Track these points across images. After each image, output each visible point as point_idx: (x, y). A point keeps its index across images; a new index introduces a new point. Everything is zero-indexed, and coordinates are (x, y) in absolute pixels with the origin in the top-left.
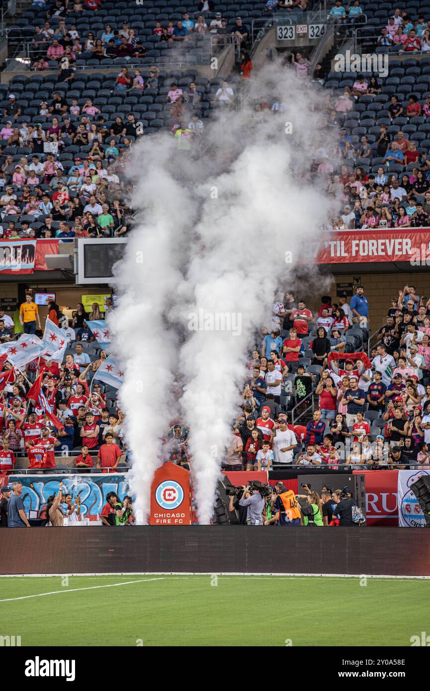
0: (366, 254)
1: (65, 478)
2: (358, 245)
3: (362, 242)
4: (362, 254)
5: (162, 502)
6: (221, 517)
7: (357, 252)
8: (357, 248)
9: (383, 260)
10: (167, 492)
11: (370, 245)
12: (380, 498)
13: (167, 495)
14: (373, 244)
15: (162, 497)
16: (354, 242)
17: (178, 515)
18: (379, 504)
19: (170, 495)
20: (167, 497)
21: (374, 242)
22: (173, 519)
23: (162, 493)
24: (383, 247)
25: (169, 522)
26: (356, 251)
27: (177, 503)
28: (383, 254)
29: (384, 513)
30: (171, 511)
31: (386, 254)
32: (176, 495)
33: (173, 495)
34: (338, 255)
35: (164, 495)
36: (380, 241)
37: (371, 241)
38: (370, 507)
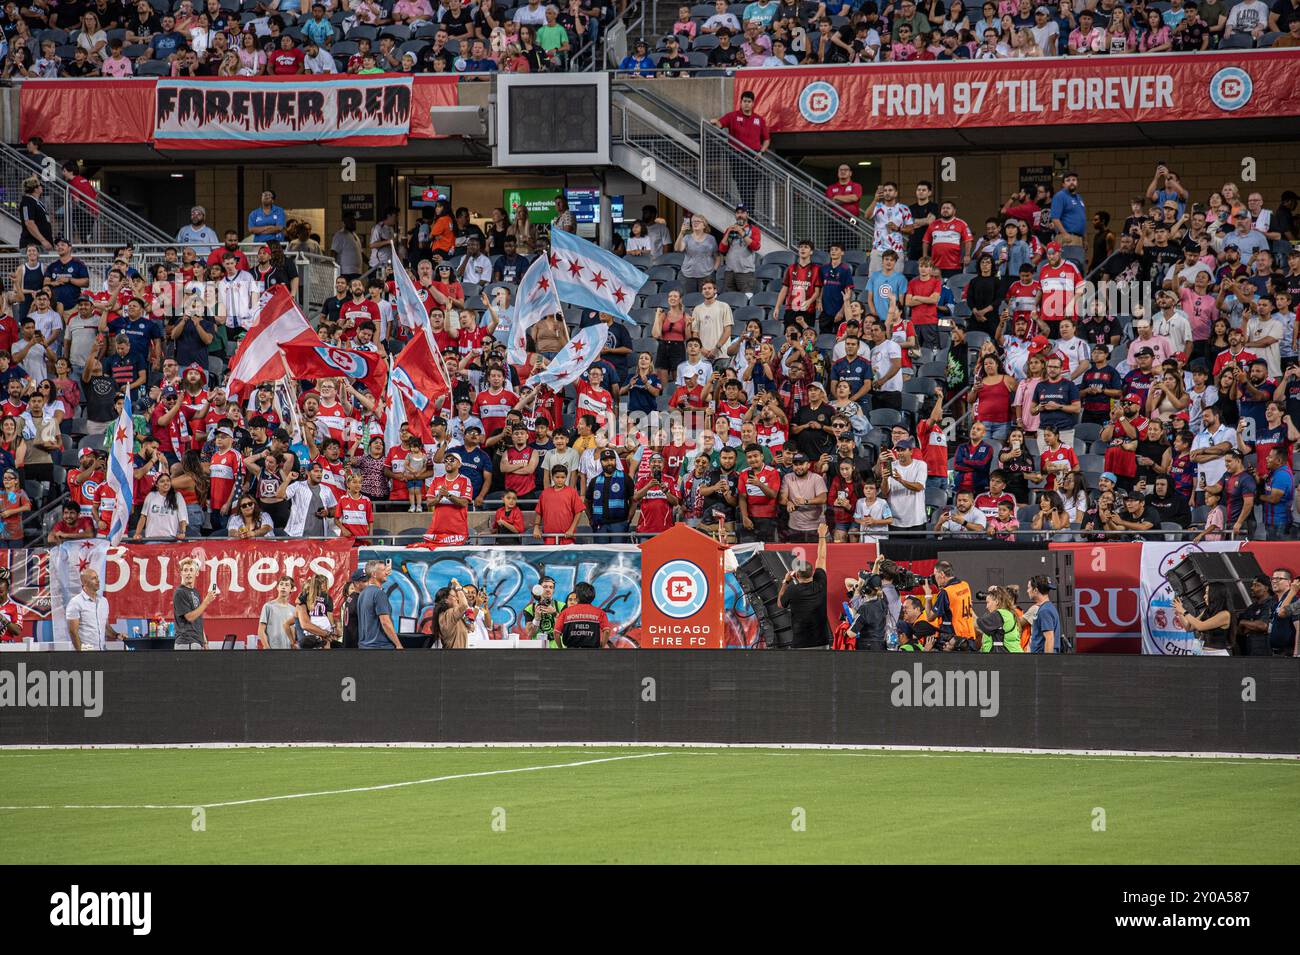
0: (1080, 106)
1: (469, 553)
2: (1063, 89)
3: (1073, 82)
4: (1071, 106)
5: (664, 604)
6: (782, 634)
7: (1063, 102)
8: (1062, 95)
9: (1114, 120)
10: (675, 584)
11: (1090, 87)
12: (1105, 597)
13: (674, 589)
14: (1095, 86)
15: (665, 593)
16: (1057, 83)
17: (697, 629)
18: (1102, 611)
19: (680, 589)
20: (675, 594)
21: (1098, 81)
22: (686, 637)
23: (665, 585)
24: (1115, 93)
25: (678, 642)
26: (1060, 100)
27: (695, 605)
28: (1116, 106)
29: (1111, 627)
30: (682, 621)
31: (1122, 106)
32: (693, 589)
33: (687, 589)
34: (1024, 108)
35: (669, 589)
36: (1110, 81)
37: (1091, 81)
38: (1084, 615)
